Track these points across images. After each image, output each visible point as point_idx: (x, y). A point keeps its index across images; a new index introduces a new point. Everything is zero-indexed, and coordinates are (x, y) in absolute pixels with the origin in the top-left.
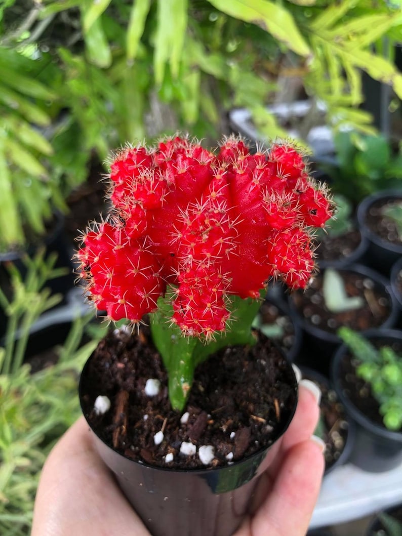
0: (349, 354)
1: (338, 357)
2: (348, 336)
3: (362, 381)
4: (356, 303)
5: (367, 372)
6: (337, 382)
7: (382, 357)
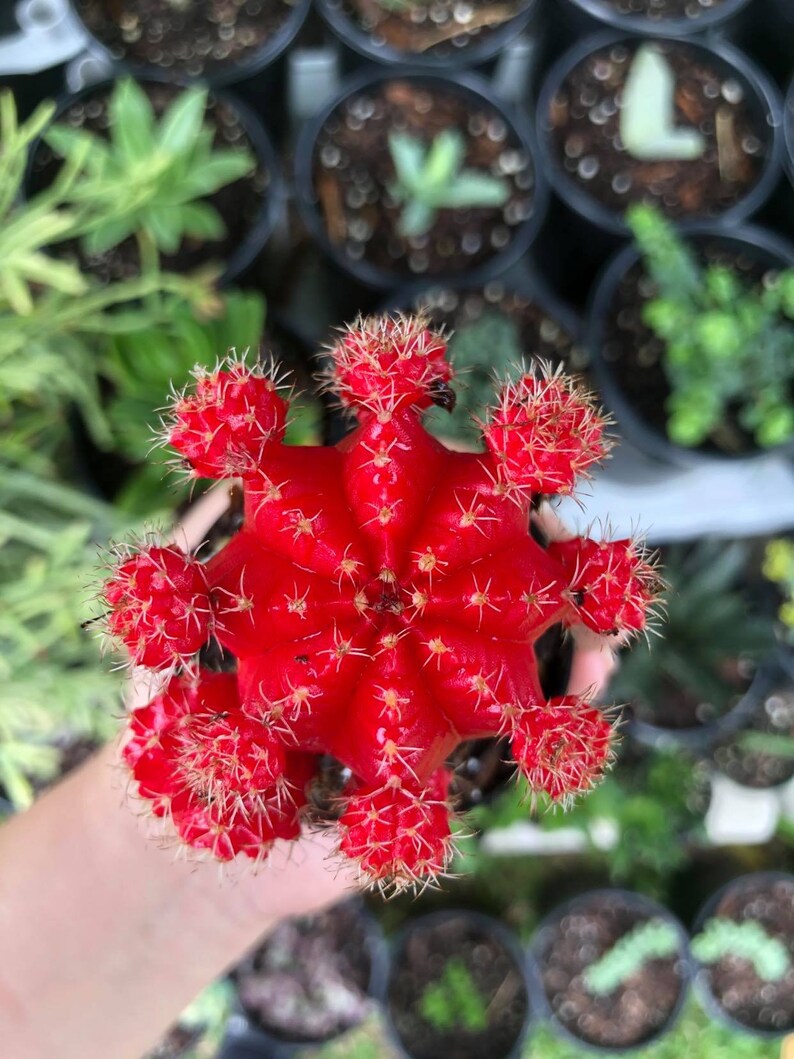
0: (640, 267)
1: (617, 269)
2: (647, 226)
3: (649, 334)
4: (687, 145)
5: (664, 316)
6: (596, 326)
7: (707, 286)
